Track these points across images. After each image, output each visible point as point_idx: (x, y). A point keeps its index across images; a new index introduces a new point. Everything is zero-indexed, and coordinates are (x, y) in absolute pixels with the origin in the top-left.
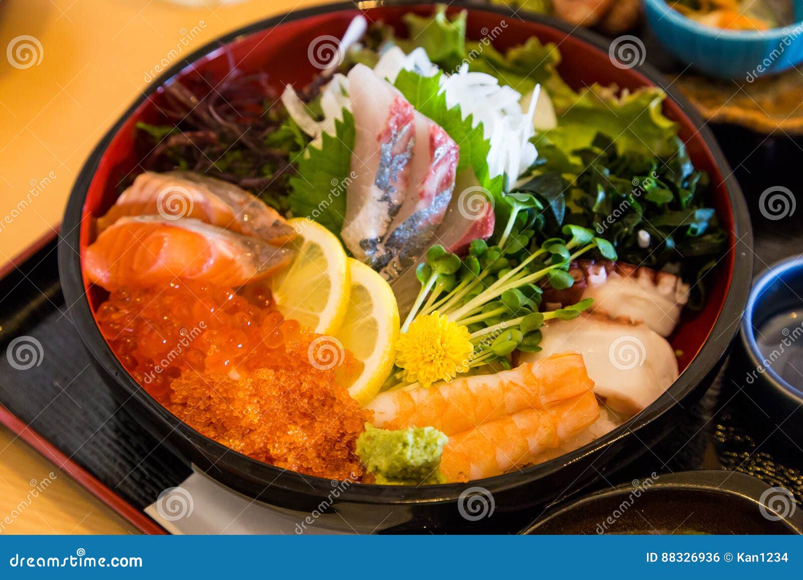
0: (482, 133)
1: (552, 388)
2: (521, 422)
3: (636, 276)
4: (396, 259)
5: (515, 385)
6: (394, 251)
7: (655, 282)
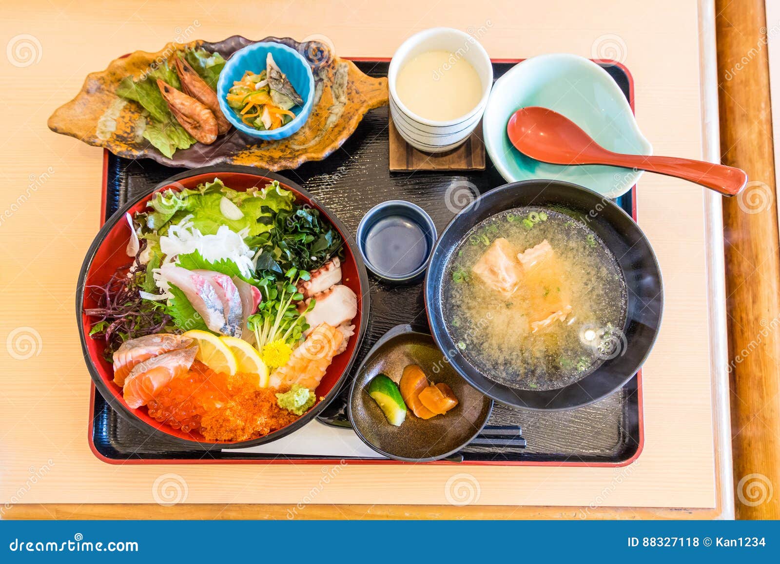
0: (230, 261)
4: (236, 327)
6: (233, 324)
7: (327, 269)
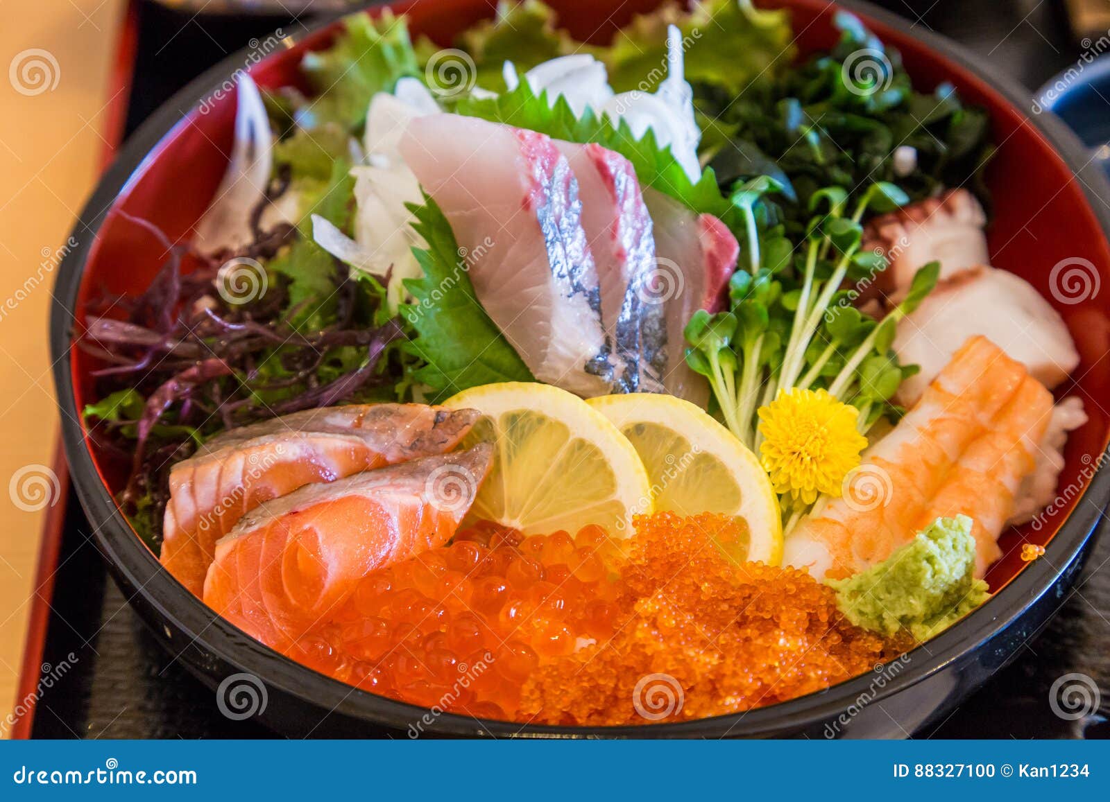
1: (983, 398)
2: (978, 464)
3: (926, 215)
5: (940, 421)
6: (634, 355)
